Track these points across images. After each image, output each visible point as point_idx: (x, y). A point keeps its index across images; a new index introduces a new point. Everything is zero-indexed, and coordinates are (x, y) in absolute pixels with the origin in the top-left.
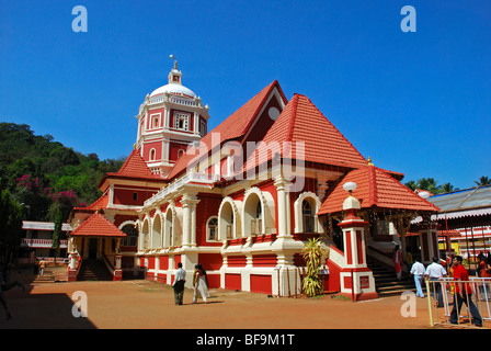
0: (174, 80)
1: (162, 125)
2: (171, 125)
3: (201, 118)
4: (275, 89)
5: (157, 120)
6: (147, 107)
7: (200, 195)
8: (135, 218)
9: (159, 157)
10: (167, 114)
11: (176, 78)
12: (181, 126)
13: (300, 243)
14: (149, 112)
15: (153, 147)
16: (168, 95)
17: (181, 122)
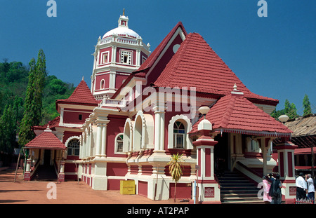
0: (122, 24)
1: (110, 61)
2: (117, 60)
3: (142, 54)
4: (179, 28)
5: (106, 57)
6: (99, 47)
7: (110, 117)
8: (79, 134)
9: (107, 86)
10: (114, 51)
11: (123, 22)
12: (125, 61)
13: (170, 156)
14: (101, 51)
15: (103, 79)
16: (115, 37)
17: (126, 58)
